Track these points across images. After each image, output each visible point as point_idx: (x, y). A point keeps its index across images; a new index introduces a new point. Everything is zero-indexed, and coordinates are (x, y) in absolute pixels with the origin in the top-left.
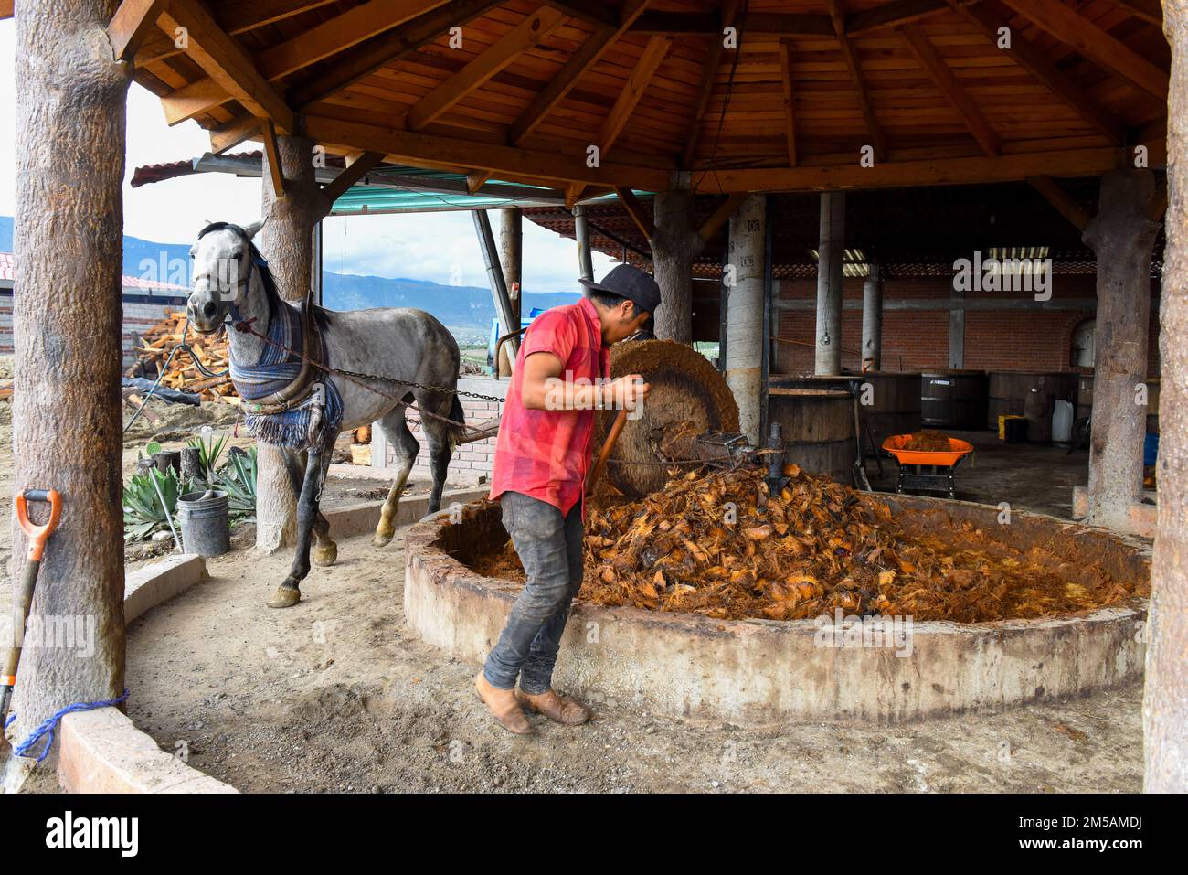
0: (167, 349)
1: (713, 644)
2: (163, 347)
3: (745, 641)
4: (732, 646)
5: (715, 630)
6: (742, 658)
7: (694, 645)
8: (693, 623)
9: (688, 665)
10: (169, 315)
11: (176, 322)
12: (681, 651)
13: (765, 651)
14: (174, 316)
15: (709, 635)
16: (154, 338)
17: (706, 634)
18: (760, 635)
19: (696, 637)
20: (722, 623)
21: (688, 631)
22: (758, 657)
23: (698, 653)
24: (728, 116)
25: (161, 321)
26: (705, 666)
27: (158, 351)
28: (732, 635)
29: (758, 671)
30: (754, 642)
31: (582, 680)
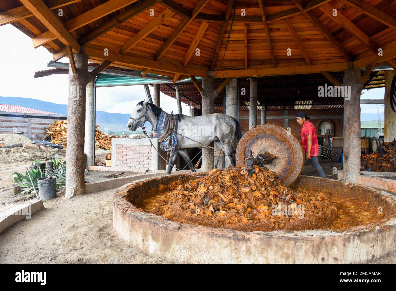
0: (54, 132)
1: (240, 244)
2: (53, 132)
3: (254, 242)
4: (249, 244)
5: (241, 237)
6: (253, 249)
7: (232, 244)
8: (231, 234)
9: (229, 253)
10: (55, 122)
11: (57, 124)
12: (226, 247)
13: (263, 247)
14: (57, 122)
15: (238, 240)
16: (50, 129)
17: (237, 239)
18: (261, 239)
19: (233, 241)
20: (243, 233)
21: (229, 238)
22: (260, 249)
23: (234, 248)
24: (226, 52)
25: (53, 124)
26: (237, 253)
27: (52, 133)
28: (249, 239)
29: (260, 255)
30: (258, 242)
31: (182, 258)
